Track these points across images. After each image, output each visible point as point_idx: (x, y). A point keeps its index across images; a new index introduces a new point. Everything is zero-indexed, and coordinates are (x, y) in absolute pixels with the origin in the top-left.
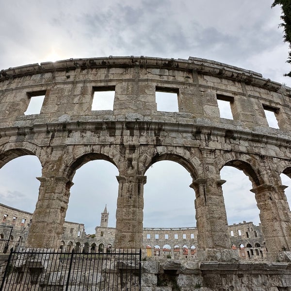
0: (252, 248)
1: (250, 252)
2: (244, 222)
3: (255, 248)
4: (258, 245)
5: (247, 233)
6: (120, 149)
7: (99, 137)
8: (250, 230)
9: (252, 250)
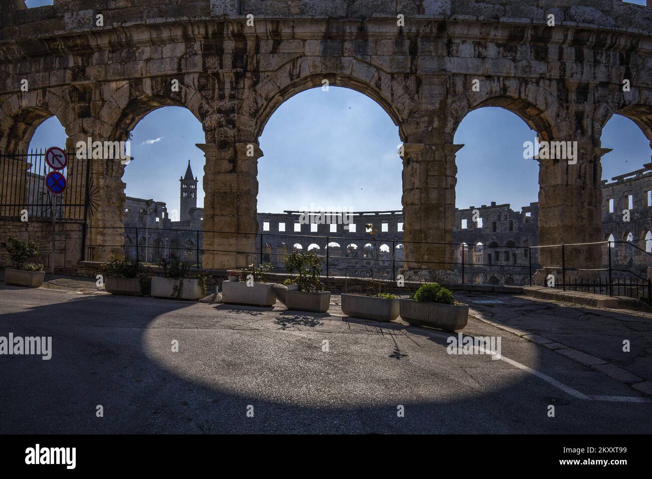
0: (497, 250)
1: (493, 255)
2: (493, 203)
3: (504, 250)
4: (510, 245)
5: (494, 224)
6: (559, 90)
7: (514, 60)
8: (502, 218)
9: (497, 253)
